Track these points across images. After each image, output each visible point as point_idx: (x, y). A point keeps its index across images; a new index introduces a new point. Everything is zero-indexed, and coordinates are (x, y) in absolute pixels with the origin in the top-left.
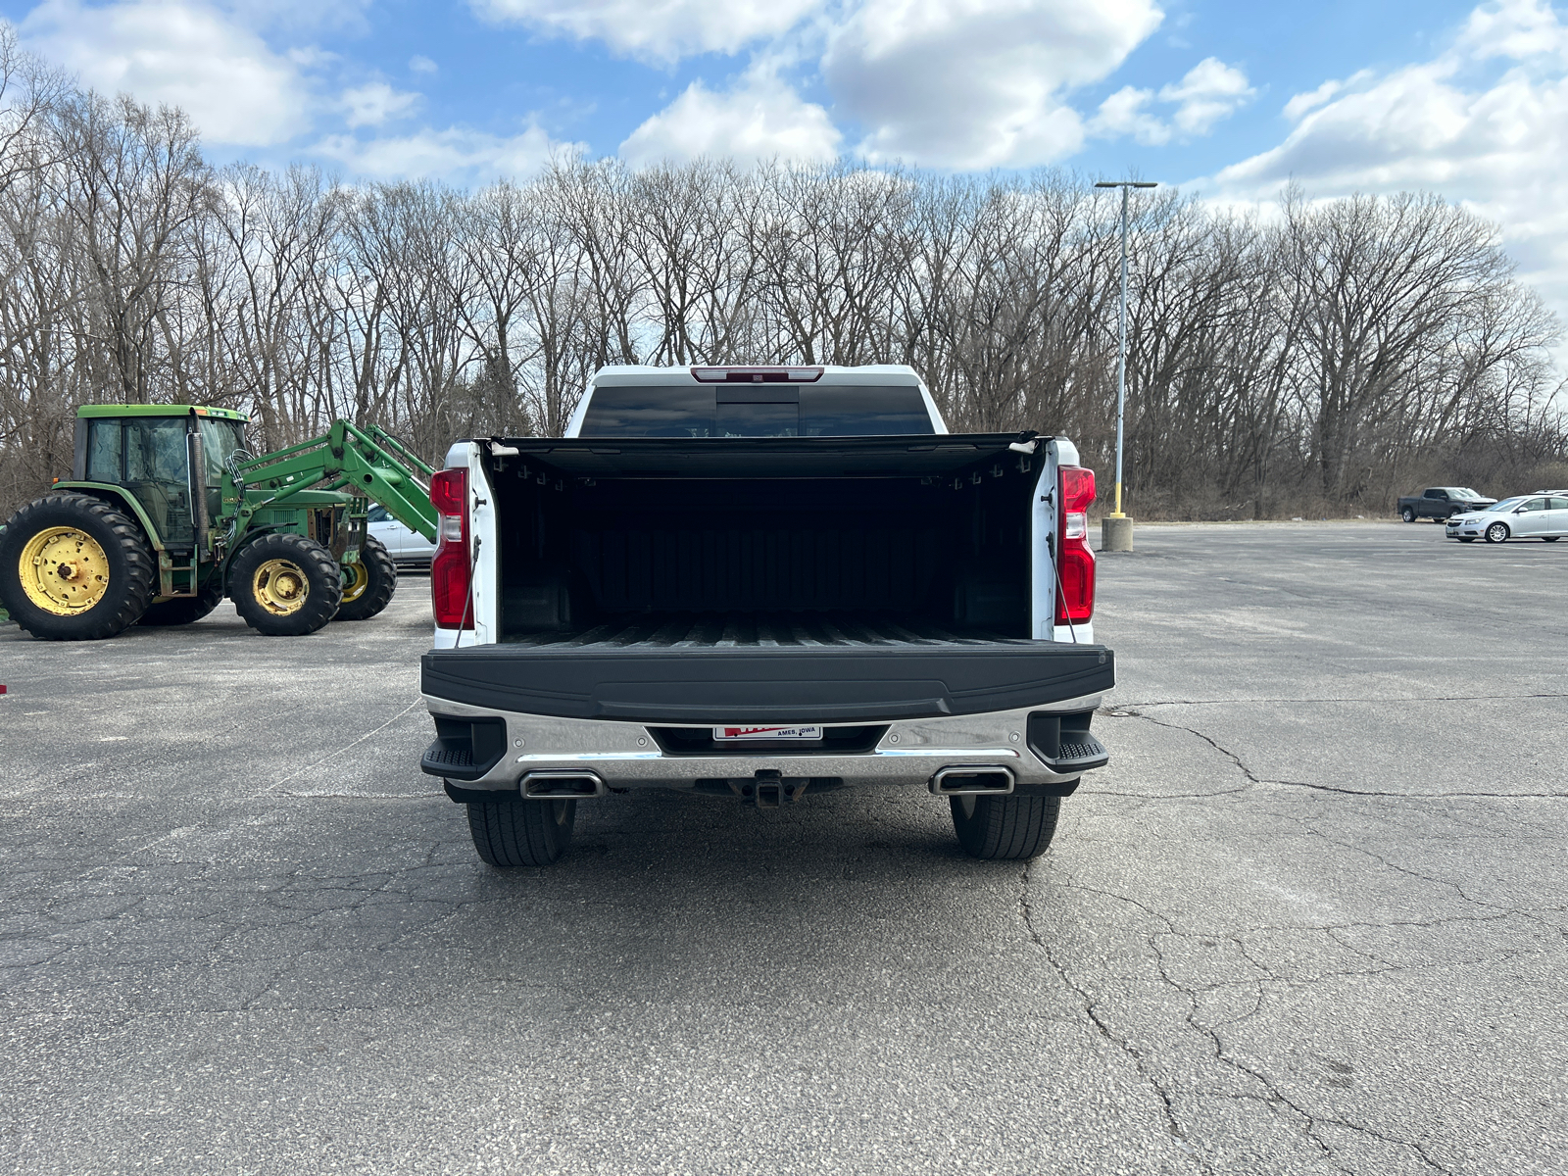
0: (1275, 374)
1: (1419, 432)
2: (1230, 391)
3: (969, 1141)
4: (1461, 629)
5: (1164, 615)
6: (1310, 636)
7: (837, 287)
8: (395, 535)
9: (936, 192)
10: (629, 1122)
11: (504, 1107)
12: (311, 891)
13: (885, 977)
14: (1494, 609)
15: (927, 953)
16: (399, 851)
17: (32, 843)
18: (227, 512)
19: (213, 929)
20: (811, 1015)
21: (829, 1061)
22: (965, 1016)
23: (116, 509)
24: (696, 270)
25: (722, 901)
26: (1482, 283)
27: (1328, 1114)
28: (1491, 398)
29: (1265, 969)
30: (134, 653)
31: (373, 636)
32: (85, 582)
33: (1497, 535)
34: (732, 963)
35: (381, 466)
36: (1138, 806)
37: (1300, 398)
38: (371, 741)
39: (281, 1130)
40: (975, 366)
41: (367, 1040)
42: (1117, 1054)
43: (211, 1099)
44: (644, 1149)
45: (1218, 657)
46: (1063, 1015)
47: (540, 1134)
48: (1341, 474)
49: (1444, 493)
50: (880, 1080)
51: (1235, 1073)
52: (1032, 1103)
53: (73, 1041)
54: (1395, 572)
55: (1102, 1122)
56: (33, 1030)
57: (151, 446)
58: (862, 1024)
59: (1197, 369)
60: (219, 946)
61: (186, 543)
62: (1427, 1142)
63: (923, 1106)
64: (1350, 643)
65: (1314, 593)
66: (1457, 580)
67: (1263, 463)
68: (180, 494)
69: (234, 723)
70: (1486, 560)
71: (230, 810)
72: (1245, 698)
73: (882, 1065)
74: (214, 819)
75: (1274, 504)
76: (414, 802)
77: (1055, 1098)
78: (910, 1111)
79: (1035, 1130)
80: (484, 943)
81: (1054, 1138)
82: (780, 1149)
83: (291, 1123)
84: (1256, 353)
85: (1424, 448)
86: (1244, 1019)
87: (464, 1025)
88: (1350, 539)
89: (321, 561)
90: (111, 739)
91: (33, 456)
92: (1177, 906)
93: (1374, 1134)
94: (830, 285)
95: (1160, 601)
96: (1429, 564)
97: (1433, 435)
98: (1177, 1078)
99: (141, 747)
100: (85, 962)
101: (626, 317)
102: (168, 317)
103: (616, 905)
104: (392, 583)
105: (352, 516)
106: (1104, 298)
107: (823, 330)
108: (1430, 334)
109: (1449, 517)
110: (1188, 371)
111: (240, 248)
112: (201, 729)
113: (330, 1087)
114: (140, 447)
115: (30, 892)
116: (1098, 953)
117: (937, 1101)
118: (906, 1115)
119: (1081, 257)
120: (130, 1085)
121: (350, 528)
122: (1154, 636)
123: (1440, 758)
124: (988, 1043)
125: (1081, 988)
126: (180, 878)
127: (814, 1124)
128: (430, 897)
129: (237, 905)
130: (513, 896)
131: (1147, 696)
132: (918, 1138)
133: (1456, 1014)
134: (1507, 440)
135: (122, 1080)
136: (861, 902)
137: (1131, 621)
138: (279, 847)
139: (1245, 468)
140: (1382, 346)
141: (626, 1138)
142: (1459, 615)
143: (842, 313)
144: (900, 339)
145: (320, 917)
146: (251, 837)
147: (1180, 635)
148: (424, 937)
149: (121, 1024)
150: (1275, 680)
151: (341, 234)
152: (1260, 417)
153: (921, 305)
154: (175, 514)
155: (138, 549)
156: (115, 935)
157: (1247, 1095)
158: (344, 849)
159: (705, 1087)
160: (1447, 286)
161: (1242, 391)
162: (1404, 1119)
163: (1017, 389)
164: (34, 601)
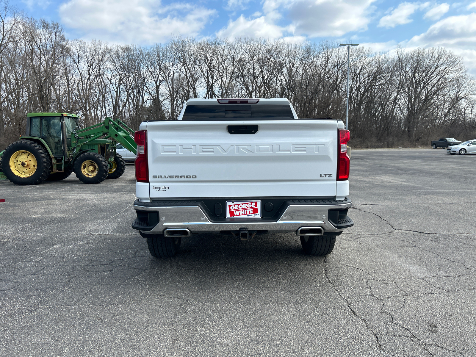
0: (394, 103)
1: (437, 121)
2: (380, 109)
3: (313, 352)
4: (454, 181)
5: (362, 177)
6: (407, 184)
7: (260, 77)
8: (125, 153)
9: (290, 48)
10: (200, 344)
11: (159, 339)
12: (97, 266)
13: (282, 295)
14: (464, 175)
15: (295, 287)
16: (125, 252)
17: (10, 249)
18: (73, 146)
19: (66, 278)
20: (259, 307)
21: (265, 323)
22: (309, 308)
23: (39, 145)
24: (216, 72)
25: (228, 269)
26: (457, 75)
27: (431, 342)
28: (460, 110)
29: (405, 292)
30: (45, 189)
31: (118, 184)
32: (30, 167)
33: (463, 152)
34: (232, 290)
35: (120, 131)
36: (359, 238)
37: (401, 111)
38: (117, 217)
39: (86, 347)
40: (302, 101)
41: (114, 316)
42: (359, 321)
43: (63, 336)
44: (205, 354)
45: (379, 190)
46: (340, 307)
47: (171, 349)
48: (414, 134)
49: (446, 140)
50: (282, 330)
51: (399, 328)
52: (333, 338)
53: (19, 316)
54: (432, 164)
55: (356, 345)
56: (7, 312)
57: (50, 126)
58: (275, 311)
59: (370, 102)
60: (68, 284)
61: (61, 155)
62: (464, 352)
63: (297, 339)
64: (420, 186)
65: (407, 170)
66: (451, 166)
67: (390, 131)
68: (59, 140)
69: (75, 211)
70: (459, 160)
71: (73, 239)
72: (389, 203)
73: (282, 325)
74: (67, 242)
75: (393, 143)
76: (130, 236)
77: (340, 336)
78: (293, 341)
79: (334, 348)
80: (152, 283)
81: (341, 351)
82: (250, 354)
83: (89, 345)
84: (388, 97)
85: (439, 126)
86: (400, 309)
87: (146, 311)
88: (417, 154)
89: (102, 161)
90: (36, 216)
91: (15, 129)
92: (374, 270)
93: (446, 349)
94: (257, 77)
95: (360, 173)
96: (442, 161)
97: (442, 122)
98: (379, 330)
99: (46, 219)
100: (25, 289)
101: (195, 86)
102: (56, 87)
103: (194, 270)
104: (124, 167)
105: (112, 147)
106: (341, 80)
107: (255, 90)
108: (441, 91)
109: (447, 147)
110: (367, 102)
111: (77, 65)
112: (64, 213)
113: (102, 332)
114: (46, 126)
115: (8, 266)
116: (350, 287)
117: (301, 337)
118: (291, 342)
119: (334, 68)
120: (37, 331)
121: (111, 151)
122: (359, 183)
123: (453, 222)
124: (317, 317)
125: (346, 298)
126: (56, 261)
127: (261, 345)
128: (135, 268)
129: (74, 270)
130: (162, 267)
131: (358, 202)
132: (296, 351)
133: (469, 307)
134: (464, 123)
135: (35, 329)
136: (273, 269)
137: (352, 179)
138: (88, 251)
139: (384, 132)
140: (426, 95)
141: (199, 350)
142: (454, 177)
143: (261, 85)
144: (279, 93)
145: (100, 274)
146: (79, 248)
147: (367, 183)
148: (133, 281)
149: (35, 310)
150: (398, 197)
151: (108, 61)
152: (389, 116)
153: (285, 82)
154: (57, 146)
155: (46, 157)
156: (34, 280)
157: (403, 336)
158: (108, 252)
159: (225, 332)
160: (446, 76)
161: (383, 109)
162: (456, 344)
163: (315, 108)
164: (14, 173)
